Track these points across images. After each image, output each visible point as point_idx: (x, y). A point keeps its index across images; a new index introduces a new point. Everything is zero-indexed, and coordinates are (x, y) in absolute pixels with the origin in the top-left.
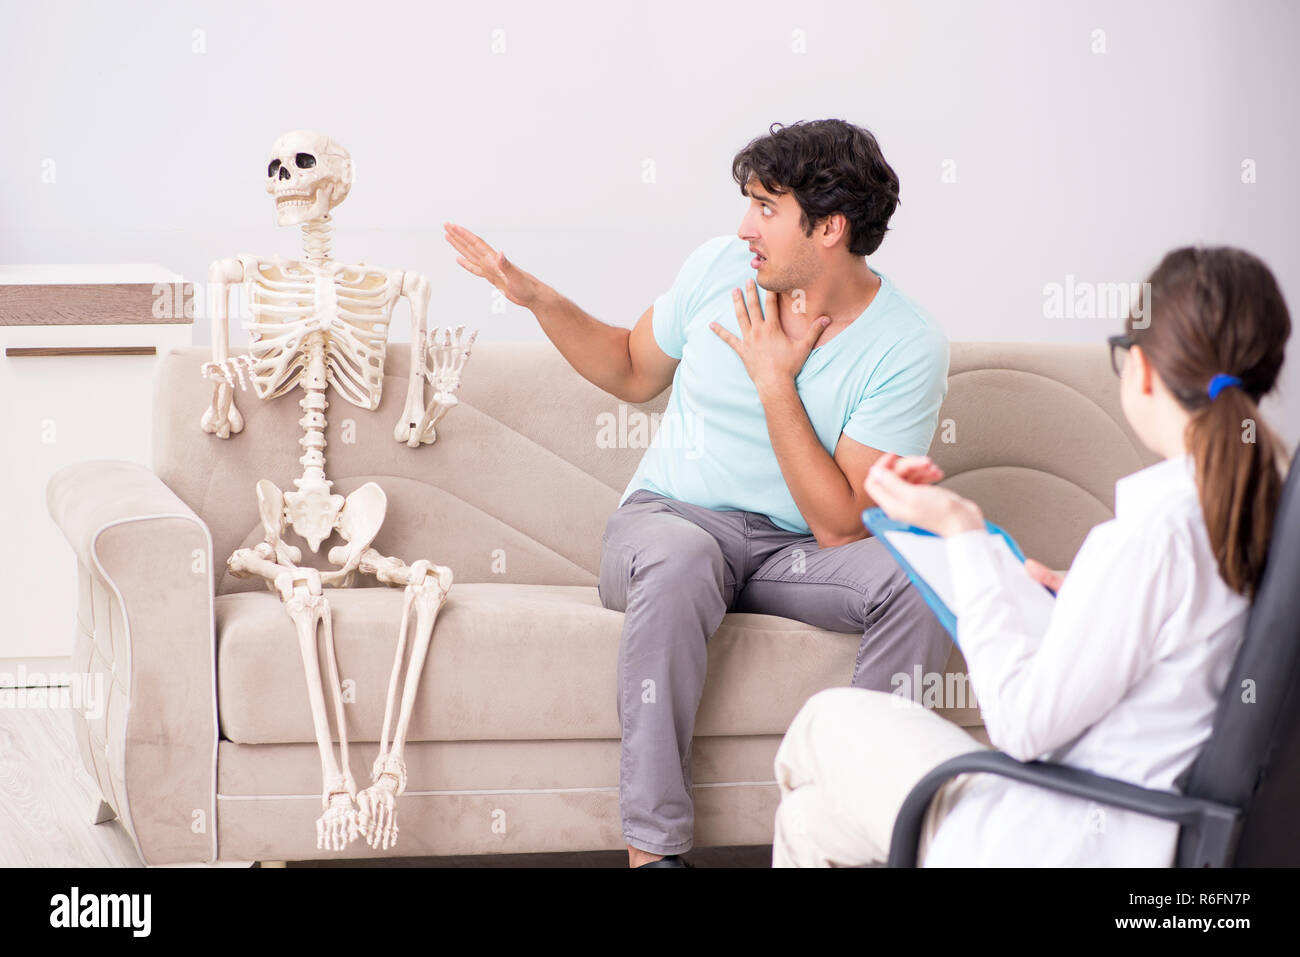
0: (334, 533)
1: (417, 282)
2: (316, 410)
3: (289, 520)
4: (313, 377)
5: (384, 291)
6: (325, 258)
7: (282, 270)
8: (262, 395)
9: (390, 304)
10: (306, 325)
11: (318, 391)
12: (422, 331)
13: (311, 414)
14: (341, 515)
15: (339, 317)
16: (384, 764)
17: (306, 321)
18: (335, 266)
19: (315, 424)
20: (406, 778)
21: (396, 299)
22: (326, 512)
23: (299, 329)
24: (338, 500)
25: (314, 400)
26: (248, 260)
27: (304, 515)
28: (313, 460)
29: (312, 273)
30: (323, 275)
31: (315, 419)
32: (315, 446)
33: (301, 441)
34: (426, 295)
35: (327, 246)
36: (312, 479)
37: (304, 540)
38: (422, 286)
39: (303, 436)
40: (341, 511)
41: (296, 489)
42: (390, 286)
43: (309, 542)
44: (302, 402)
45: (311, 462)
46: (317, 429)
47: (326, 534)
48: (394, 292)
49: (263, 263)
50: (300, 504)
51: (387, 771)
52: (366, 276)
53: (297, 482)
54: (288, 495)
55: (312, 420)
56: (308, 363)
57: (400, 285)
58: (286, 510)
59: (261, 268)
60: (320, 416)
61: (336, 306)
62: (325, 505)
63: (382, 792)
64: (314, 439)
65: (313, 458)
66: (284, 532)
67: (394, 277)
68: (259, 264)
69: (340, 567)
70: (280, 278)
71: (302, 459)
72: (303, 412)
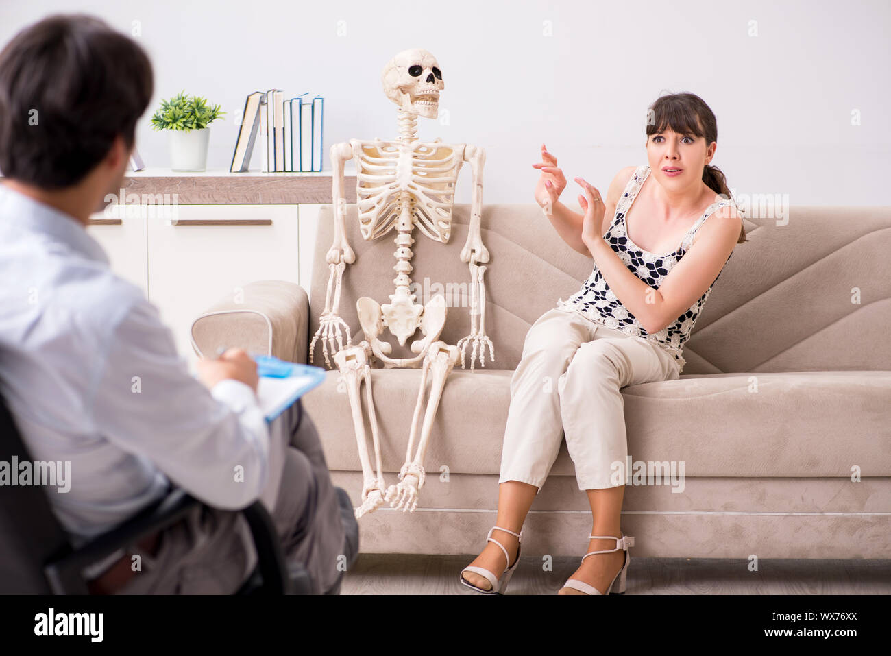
0: (418, 330)
1: (474, 152)
2: (404, 245)
3: (386, 324)
4: (403, 223)
5: (450, 160)
6: (412, 138)
7: (379, 149)
8: (366, 237)
9: (456, 167)
10: (390, 188)
11: (406, 232)
12: (478, 185)
13: (401, 249)
14: (421, 318)
15: (413, 181)
16: (408, 468)
17: (389, 185)
18: (415, 144)
19: (403, 255)
20: (424, 476)
21: (461, 164)
22: (410, 317)
23: (385, 191)
24: (418, 308)
25: (403, 239)
26: (355, 143)
27: (395, 320)
28: (402, 281)
29: (397, 150)
30: (404, 152)
31: (403, 252)
32: (403, 271)
33: (395, 267)
34: (482, 160)
35: (414, 129)
36: (401, 295)
37: (396, 337)
38: (477, 155)
39: (396, 264)
40: (421, 315)
41: (389, 302)
42: (455, 156)
43: (399, 338)
44: (395, 240)
45: (402, 282)
46: (404, 259)
47: (411, 332)
48: (459, 159)
49: (365, 145)
50: (392, 313)
51: (410, 471)
52: (438, 149)
53: (391, 297)
54: (384, 307)
55: (402, 253)
56: (400, 212)
57: (462, 154)
58: (383, 317)
59: (365, 147)
60: (407, 250)
61: (411, 174)
62: (409, 312)
63: (407, 485)
64: (403, 266)
65: (402, 280)
66: (381, 332)
67: (457, 150)
68: (362, 146)
69: (418, 354)
70: (378, 156)
71: (395, 280)
72: (396, 247)
